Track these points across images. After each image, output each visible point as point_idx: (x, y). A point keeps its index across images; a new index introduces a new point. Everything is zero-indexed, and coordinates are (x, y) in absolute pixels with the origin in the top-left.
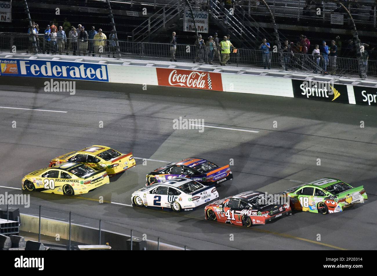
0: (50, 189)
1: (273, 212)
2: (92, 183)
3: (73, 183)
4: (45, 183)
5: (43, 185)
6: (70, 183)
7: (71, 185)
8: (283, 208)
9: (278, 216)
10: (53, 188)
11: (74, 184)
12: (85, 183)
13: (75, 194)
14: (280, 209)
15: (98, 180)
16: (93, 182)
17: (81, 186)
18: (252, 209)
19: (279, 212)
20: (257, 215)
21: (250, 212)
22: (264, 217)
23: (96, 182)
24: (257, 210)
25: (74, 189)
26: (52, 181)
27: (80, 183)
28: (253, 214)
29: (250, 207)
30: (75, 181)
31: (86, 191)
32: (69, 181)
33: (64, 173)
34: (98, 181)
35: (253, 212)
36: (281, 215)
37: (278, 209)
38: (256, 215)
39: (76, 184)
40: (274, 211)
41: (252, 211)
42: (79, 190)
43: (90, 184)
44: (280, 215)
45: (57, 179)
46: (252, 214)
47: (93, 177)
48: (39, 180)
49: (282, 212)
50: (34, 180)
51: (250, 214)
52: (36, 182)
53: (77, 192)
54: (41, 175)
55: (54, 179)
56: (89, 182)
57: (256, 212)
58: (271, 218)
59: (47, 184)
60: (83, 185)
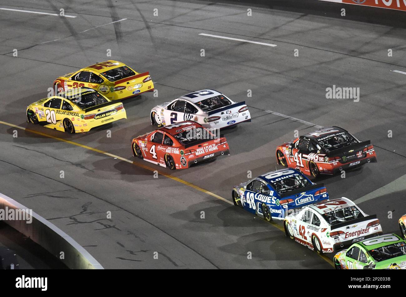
0: (52, 123)
1: (347, 159)
2: (97, 117)
3: (72, 117)
4: (47, 115)
5: (45, 117)
6: (70, 117)
7: (71, 120)
8: (362, 154)
9: (354, 164)
10: (55, 122)
11: (74, 118)
12: (87, 118)
13: (76, 132)
14: (359, 154)
15: (107, 114)
16: (99, 117)
17: (82, 121)
18: (320, 153)
19: (356, 159)
20: (324, 162)
21: (317, 157)
22: (332, 164)
23: (103, 117)
24: (324, 155)
25: (74, 126)
26: (53, 112)
27: (80, 118)
28: (320, 160)
29: (318, 149)
30: (76, 115)
31: (87, 129)
32: (69, 114)
33: (66, 102)
34: (106, 116)
35: (320, 158)
36: (359, 163)
37: (355, 155)
38: (322, 162)
39: (76, 117)
40: (349, 157)
41: (319, 156)
42: (81, 126)
43: (93, 119)
44: (356, 163)
45: (58, 110)
46: (318, 161)
47: (99, 110)
48: (41, 110)
49: (360, 158)
50: (37, 110)
51: (317, 160)
52: (39, 112)
53: (78, 130)
54: (43, 104)
55: (56, 110)
56: (92, 117)
57: (323, 158)
58: (342, 166)
59: (48, 117)
60: (84, 120)
